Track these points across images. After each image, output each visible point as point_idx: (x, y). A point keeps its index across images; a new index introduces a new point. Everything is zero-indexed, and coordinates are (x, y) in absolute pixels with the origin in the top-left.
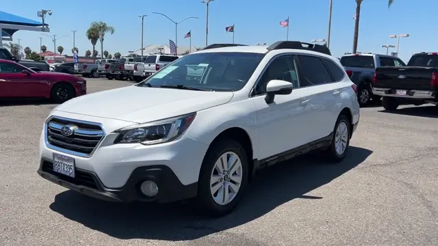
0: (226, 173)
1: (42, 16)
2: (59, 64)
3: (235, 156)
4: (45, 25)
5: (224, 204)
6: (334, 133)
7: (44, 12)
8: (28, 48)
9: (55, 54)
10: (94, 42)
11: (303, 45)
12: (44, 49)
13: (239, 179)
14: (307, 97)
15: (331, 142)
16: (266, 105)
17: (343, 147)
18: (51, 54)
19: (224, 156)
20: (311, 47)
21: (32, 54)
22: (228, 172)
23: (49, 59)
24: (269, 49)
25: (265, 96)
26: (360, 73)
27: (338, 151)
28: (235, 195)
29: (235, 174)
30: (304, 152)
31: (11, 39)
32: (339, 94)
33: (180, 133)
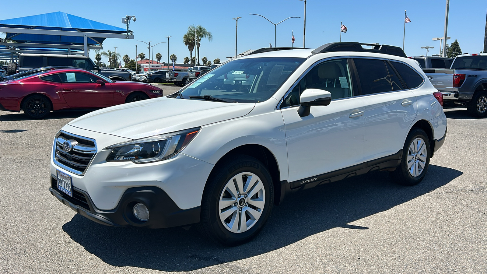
0: (242, 197)
1: (127, 23)
2: (152, 73)
3: (253, 178)
4: (130, 31)
5: (239, 232)
6: (405, 151)
7: (128, 18)
8: (126, 56)
9: (153, 62)
10: (191, 48)
11: (364, 47)
12: (142, 56)
13: (260, 204)
14: (361, 108)
15: (400, 161)
16: (299, 119)
17: (419, 166)
18: (149, 62)
19: (239, 177)
20: (376, 49)
21: (130, 62)
22: (246, 195)
23: (145, 67)
24: (314, 53)
25: (297, 108)
26: (476, 76)
27: (412, 172)
28: (256, 221)
29: (255, 197)
30: (359, 173)
31: (102, 48)
32: (410, 104)
33: (176, 151)
